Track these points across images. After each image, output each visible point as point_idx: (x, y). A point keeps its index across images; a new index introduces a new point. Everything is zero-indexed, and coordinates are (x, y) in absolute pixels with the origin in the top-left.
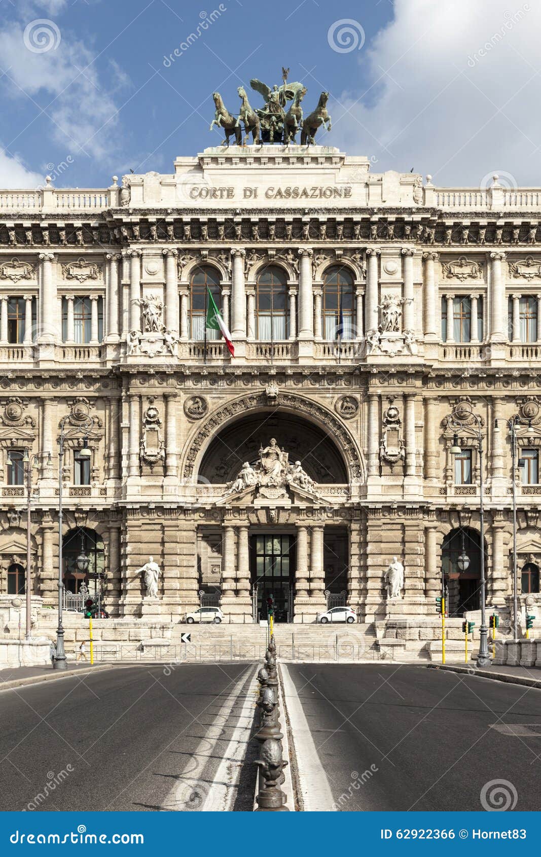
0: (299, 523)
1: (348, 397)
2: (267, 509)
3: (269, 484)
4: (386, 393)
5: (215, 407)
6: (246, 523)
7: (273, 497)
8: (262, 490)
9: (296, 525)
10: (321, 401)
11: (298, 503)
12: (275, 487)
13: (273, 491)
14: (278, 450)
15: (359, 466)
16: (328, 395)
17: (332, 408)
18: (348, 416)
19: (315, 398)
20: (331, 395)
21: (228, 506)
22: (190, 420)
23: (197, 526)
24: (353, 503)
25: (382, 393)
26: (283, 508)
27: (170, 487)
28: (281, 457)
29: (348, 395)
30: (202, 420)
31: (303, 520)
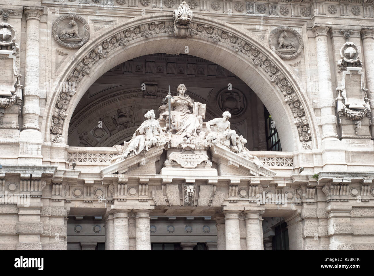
0: (229, 206)
1: (286, 31)
2: (181, 183)
3: (184, 146)
4: (339, 27)
5: (99, 34)
6: (148, 206)
7: (189, 165)
8: (172, 156)
9: (225, 208)
10: (249, 34)
11: (226, 175)
12: (191, 150)
13: (189, 156)
14: (189, 100)
15: (307, 125)
16: (257, 27)
17: (265, 44)
18: (288, 56)
19: (241, 29)
20: (262, 28)
21: (121, 178)
22: (61, 49)
23: (69, 209)
24: (307, 177)
25: (334, 26)
26: (205, 182)
27: (30, 146)
28: (196, 109)
29: (285, 28)
30: (80, 50)
31: (235, 202)
